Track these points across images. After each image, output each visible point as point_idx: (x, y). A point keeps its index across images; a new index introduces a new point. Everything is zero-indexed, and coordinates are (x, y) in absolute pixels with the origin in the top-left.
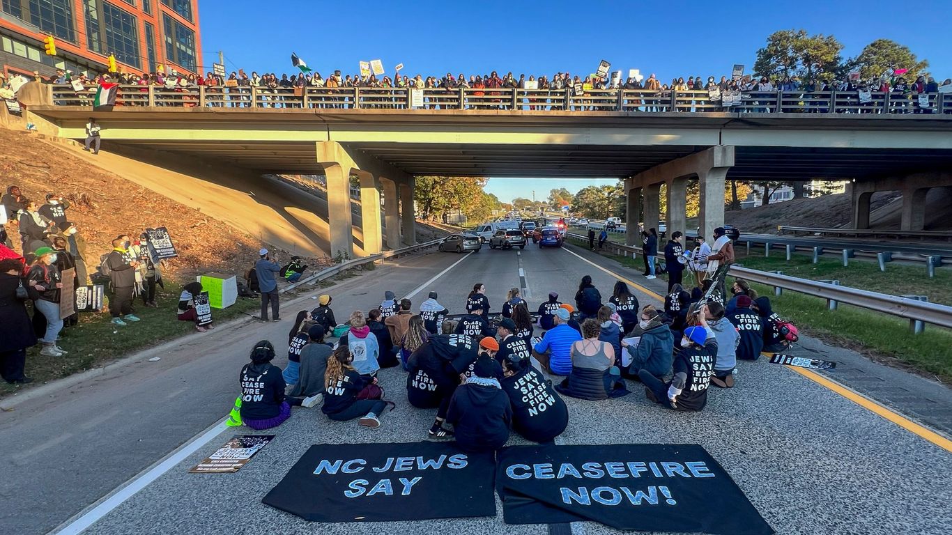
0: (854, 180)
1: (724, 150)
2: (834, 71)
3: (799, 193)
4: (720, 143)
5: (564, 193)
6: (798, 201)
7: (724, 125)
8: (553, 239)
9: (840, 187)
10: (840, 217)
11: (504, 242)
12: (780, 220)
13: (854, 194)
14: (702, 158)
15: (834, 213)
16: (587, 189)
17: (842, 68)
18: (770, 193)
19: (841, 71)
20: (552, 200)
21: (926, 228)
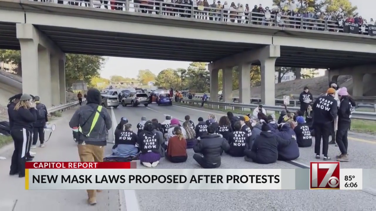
0: (329, 69)
1: (275, 47)
2: (314, 7)
3: (298, 75)
4: (272, 44)
5: (148, 73)
6: (298, 81)
7: (275, 33)
8: (167, 99)
9: (321, 72)
10: (322, 89)
11: (135, 101)
12: (290, 91)
13: (329, 77)
14: (263, 51)
15: (319, 87)
16: (166, 70)
17: (317, 6)
18: (281, 76)
19: (317, 7)
20: (139, 77)
21: (364, 95)
